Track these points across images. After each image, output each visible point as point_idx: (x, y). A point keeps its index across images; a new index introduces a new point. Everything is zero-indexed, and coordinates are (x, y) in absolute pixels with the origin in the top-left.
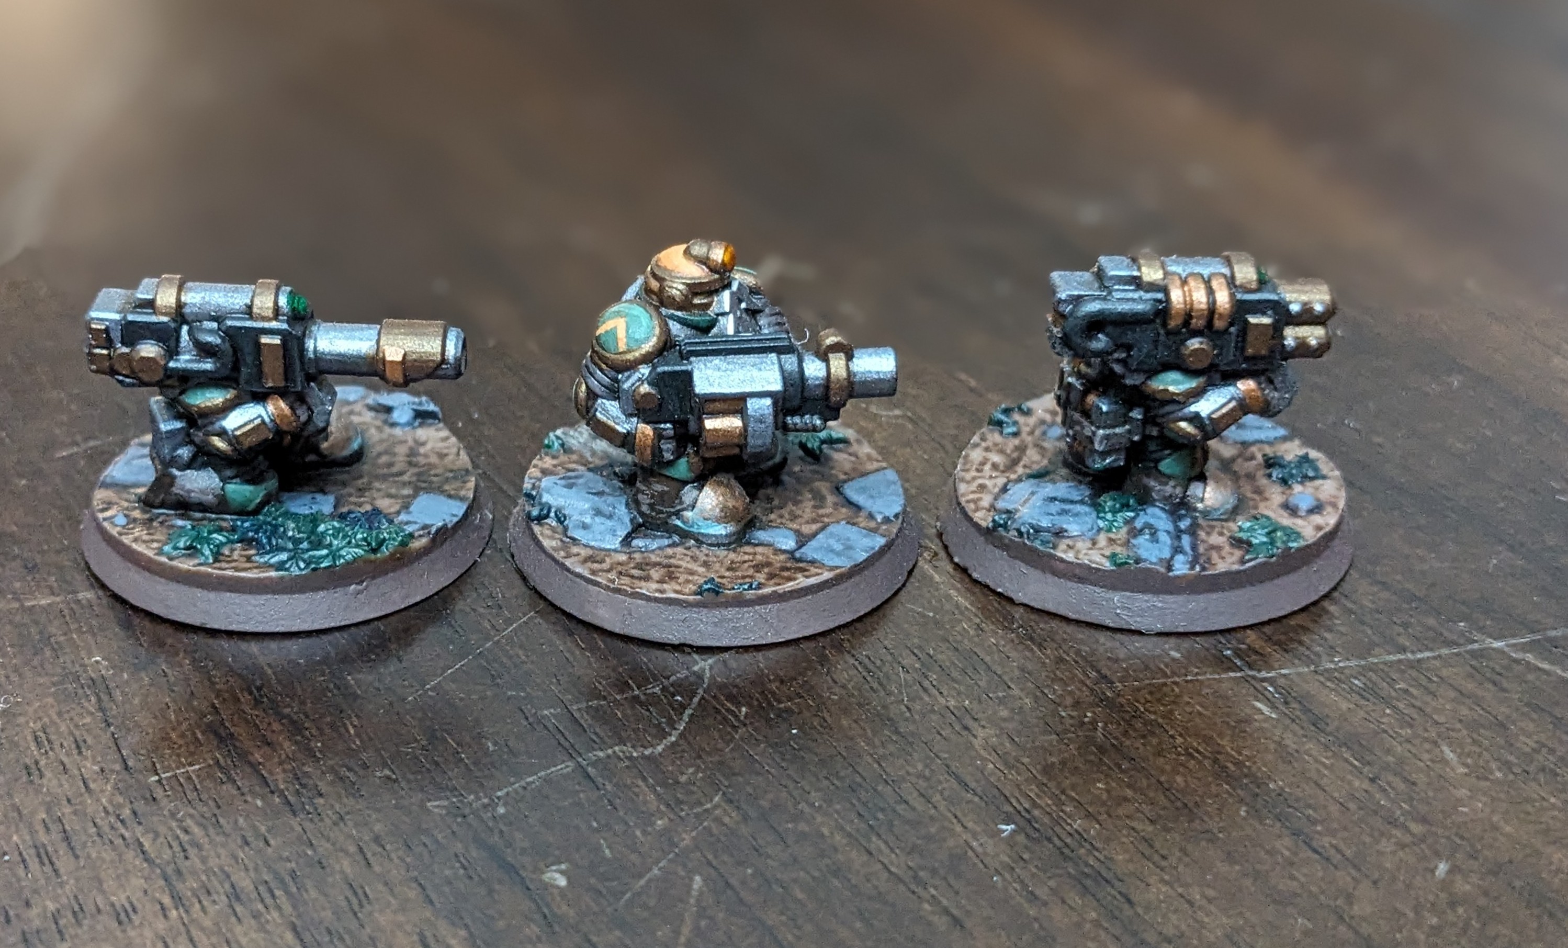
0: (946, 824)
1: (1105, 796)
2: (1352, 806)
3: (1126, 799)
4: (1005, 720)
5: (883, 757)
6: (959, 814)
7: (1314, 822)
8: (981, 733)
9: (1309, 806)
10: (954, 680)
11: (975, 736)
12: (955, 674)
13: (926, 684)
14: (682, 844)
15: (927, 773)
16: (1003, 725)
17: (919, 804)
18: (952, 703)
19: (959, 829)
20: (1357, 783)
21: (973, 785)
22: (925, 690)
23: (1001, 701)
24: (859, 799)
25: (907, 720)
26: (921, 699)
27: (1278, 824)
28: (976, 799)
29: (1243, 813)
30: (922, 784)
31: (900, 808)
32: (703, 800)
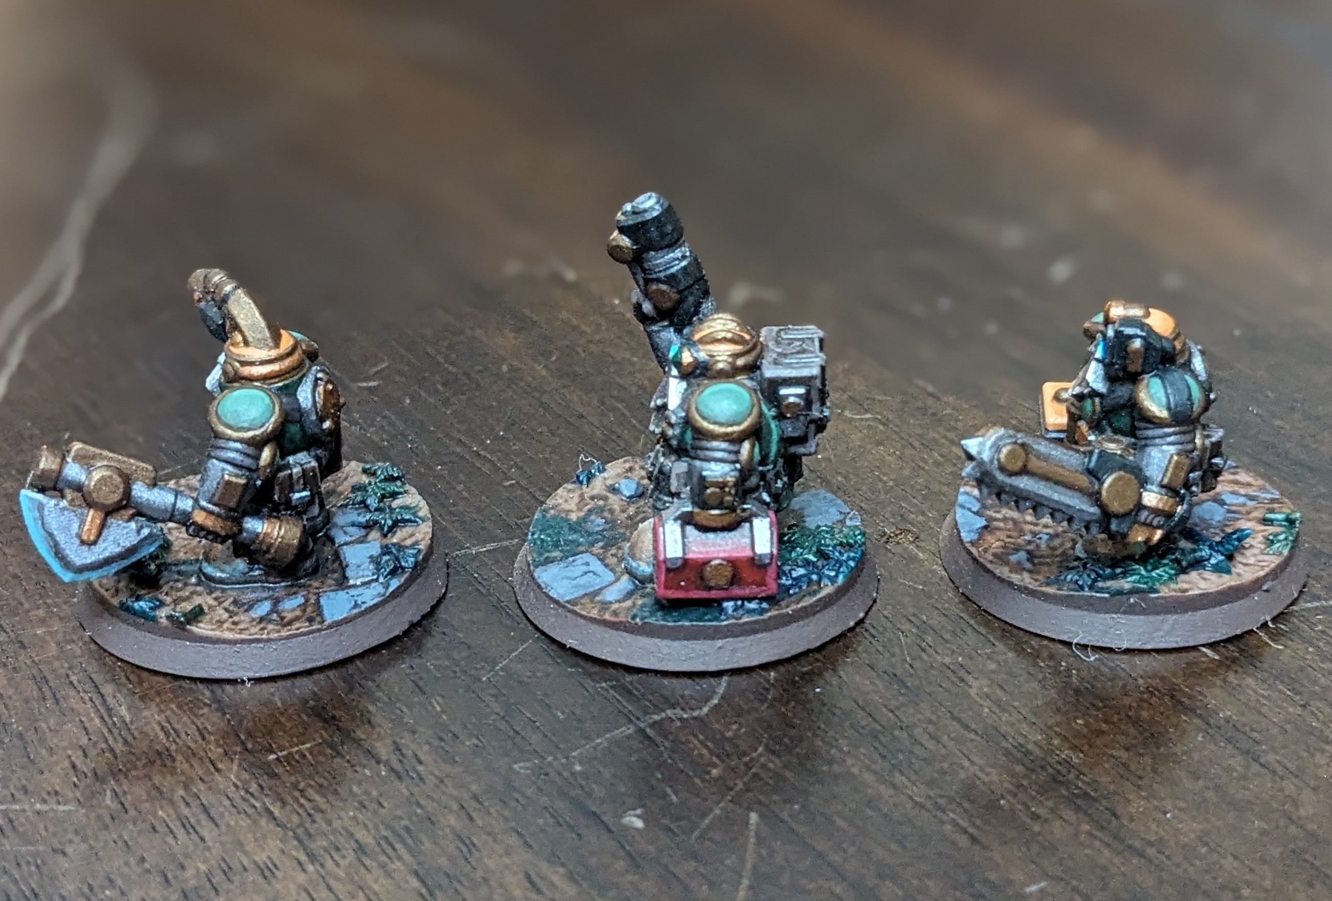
0: (956, 760)
1: (1085, 730)
2: (1288, 727)
3: (1103, 732)
4: (993, 672)
5: (898, 708)
6: (965, 751)
7: (1258, 743)
8: (975, 684)
9: (1252, 730)
10: (947, 641)
11: (970, 687)
12: (948, 636)
13: (923, 644)
14: (737, 789)
15: (934, 718)
16: (992, 676)
17: (931, 745)
18: (947, 660)
19: (966, 763)
20: (1291, 709)
21: (974, 726)
22: (924, 650)
23: (989, 657)
24: (881, 743)
25: (911, 676)
26: (921, 659)
27: (1230, 747)
28: (978, 738)
29: (1200, 739)
30: (931, 728)
31: (918, 750)
32: (749, 750)
